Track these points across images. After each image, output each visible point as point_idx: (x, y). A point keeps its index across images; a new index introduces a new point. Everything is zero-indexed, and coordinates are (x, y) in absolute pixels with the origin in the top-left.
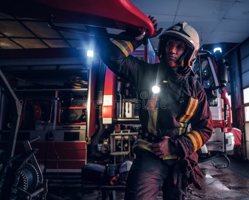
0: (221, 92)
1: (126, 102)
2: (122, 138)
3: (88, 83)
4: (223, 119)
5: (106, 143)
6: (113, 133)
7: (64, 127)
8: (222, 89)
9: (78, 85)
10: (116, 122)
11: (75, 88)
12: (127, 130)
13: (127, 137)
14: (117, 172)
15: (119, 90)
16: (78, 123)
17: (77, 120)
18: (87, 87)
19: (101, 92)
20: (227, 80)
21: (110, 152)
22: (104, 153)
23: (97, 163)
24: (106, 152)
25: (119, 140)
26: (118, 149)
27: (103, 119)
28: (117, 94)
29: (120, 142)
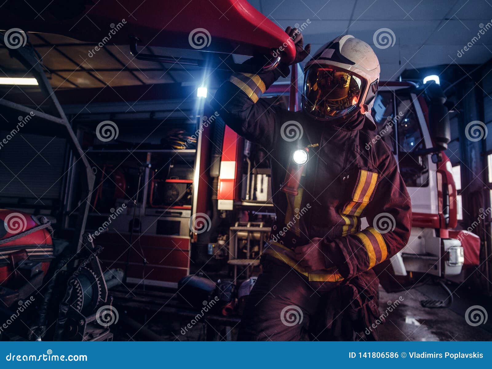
0: (437, 161)
1: (258, 174)
2: (248, 235)
3: (197, 140)
4: (441, 213)
5: (221, 242)
6: (234, 226)
7: (157, 212)
8: (437, 155)
9: (182, 144)
10: (241, 207)
11: (176, 149)
12: (259, 223)
13: (257, 235)
14: (235, 295)
15: (246, 152)
16: (179, 205)
17: (177, 200)
18: (194, 146)
19: (217, 156)
20: (448, 136)
21: (227, 258)
22: (218, 260)
23: (204, 276)
24: (221, 258)
25: (245, 240)
26: (241, 255)
27: (219, 201)
28: (244, 160)
29: (245, 242)
